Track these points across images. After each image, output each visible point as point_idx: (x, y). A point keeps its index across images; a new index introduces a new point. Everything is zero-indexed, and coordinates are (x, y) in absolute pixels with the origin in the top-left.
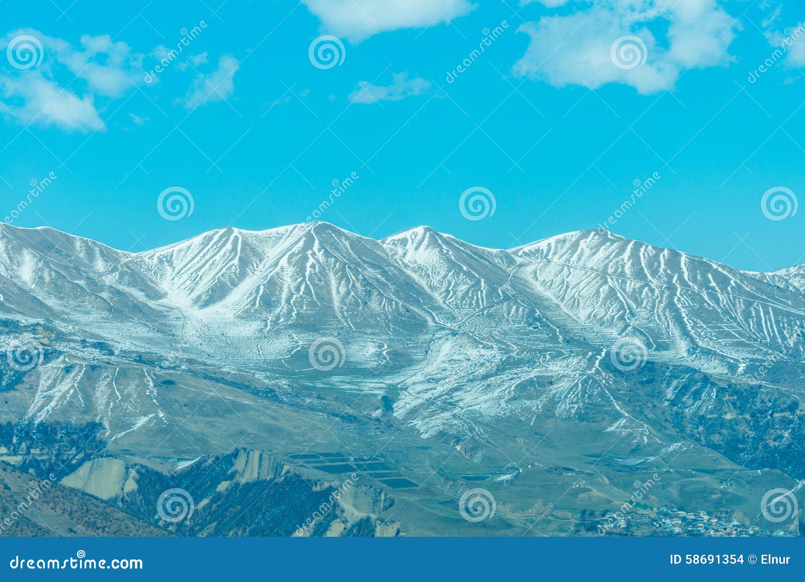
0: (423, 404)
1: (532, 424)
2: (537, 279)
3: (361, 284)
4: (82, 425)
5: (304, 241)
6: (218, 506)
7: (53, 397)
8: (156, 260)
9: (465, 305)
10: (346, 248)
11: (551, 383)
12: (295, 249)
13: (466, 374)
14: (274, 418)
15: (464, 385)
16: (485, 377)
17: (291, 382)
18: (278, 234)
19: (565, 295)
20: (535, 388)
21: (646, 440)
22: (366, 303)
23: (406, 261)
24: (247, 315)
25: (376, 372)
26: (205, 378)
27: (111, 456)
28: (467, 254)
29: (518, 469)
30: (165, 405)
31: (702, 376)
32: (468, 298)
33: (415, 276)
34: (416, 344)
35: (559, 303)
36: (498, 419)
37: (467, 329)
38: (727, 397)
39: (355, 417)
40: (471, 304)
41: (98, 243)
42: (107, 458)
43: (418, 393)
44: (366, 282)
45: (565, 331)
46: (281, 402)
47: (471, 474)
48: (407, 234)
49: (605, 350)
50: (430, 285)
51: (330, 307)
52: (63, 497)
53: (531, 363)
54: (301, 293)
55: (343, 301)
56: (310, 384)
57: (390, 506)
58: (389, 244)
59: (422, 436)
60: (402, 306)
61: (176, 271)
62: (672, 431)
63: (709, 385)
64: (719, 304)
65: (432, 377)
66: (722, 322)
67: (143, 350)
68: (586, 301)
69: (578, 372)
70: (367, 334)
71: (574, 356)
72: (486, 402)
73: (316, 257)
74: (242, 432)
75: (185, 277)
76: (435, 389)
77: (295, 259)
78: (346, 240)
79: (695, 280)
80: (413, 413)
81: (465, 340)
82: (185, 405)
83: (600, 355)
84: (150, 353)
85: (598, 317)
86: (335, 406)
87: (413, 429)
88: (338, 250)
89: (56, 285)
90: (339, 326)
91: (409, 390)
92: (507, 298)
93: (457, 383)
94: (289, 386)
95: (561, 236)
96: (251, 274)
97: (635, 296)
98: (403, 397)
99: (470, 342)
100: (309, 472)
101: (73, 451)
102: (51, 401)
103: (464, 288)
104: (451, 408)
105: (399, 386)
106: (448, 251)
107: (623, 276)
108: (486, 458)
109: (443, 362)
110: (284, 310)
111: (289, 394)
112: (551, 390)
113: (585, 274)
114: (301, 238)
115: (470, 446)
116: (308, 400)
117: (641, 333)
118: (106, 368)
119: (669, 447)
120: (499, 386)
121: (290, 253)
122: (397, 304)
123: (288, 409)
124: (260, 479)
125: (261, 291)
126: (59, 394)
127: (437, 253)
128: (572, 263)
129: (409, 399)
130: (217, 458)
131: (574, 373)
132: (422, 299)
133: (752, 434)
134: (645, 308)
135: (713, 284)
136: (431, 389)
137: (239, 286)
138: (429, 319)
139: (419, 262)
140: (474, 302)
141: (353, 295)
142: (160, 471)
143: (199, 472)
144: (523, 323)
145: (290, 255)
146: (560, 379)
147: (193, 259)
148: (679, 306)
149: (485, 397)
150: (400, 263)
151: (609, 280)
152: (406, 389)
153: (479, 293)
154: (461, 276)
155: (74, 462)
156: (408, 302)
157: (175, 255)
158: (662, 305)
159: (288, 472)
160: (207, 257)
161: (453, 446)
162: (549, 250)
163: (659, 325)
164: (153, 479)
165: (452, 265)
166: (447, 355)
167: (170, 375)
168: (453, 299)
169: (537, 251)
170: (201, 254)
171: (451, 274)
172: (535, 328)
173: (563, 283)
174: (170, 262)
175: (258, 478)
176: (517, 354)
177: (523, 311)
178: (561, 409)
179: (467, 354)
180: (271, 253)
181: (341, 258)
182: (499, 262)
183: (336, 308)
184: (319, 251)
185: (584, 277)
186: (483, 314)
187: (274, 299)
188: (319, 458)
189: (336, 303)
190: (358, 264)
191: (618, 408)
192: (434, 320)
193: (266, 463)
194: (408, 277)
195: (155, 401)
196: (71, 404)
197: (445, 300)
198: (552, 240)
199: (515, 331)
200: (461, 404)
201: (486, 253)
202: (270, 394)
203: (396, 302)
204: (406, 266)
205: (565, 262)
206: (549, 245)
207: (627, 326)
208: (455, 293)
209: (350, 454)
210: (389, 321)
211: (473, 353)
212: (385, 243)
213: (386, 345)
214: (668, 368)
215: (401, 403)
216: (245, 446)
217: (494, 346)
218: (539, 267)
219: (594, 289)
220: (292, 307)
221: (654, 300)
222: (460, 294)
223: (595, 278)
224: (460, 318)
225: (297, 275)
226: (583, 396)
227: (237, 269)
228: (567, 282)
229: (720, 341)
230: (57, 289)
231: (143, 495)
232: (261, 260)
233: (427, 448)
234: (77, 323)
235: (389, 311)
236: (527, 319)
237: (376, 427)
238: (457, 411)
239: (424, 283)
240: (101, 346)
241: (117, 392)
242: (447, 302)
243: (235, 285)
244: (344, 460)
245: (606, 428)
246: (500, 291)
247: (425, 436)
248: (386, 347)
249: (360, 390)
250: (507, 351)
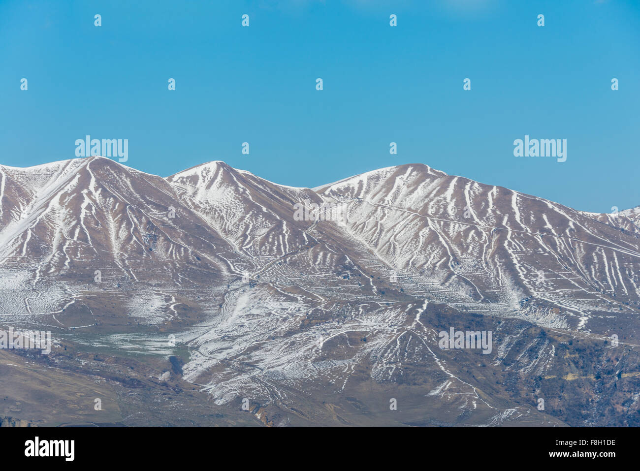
0: (216, 366)
1: (343, 388)
3: (145, 228)
5: (79, 178)
9: (265, 251)
10: (127, 187)
11: (365, 340)
12: (69, 188)
13: (266, 330)
14: (43, 383)
15: (264, 343)
16: (289, 334)
17: (64, 341)
18: (48, 170)
19: (378, 239)
20: (348, 347)
21: (475, 405)
22: (151, 250)
23: (197, 200)
24: (12, 265)
25: (162, 330)
28: (267, 193)
31: (538, 331)
32: (268, 243)
33: (207, 219)
34: (209, 296)
35: (372, 249)
36: (305, 383)
37: (266, 279)
38: (568, 355)
39: (139, 382)
40: (271, 250)
43: (212, 353)
44: (150, 226)
45: (380, 280)
46: (52, 364)
48: (198, 171)
49: (427, 302)
50: (225, 229)
51: (110, 256)
53: (341, 317)
54: (75, 239)
55: (123, 248)
56: (86, 344)
58: (176, 182)
59: (216, 403)
60: (192, 252)
62: (505, 395)
63: (547, 342)
64: (555, 249)
65: (227, 334)
66: (560, 270)
68: (403, 246)
69: (396, 327)
70: (151, 285)
71: (391, 310)
72: (289, 362)
73: (93, 197)
74: (6, 400)
76: (231, 348)
77: (68, 199)
78: (126, 177)
79: (527, 221)
80: (206, 376)
81: (265, 292)
83: (421, 307)
85: (417, 265)
86: (116, 369)
87: (206, 394)
88: (118, 188)
90: (120, 277)
91: (202, 350)
92: (313, 243)
93: (257, 341)
94: (61, 345)
95: (374, 173)
96: (17, 218)
97: (460, 240)
98: (194, 357)
99: (271, 294)
103: (264, 231)
104: (249, 370)
105: (189, 345)
106: (245, 190)
107: (446, 218)
109: (240, 317)
110: (55, 258)
111: (60, 355)
112: (365, 349)
113: (402, 214)
114: (75, 176)
115: (272, 413)
116: (84, 362)
117: (467, 282)
119: (502, 413)
120: (305, 344)
121: (62, 192)
122: (186, 250)
123: (60, 373)
125: (29, 237)
127: (232, 192)
128: (386, 202)
129: (200, 359)
131: (392, 329)
132: (216, 245)
133: (597, 397)
134: (472, 254)
135: (549, 226)
136: (226, 349)
138: (223, 268)
139: (211, 203)
140: (274, 248)
141: (135, 241)
144: (331, 272)
145: (62, 195)
146: (376, 335)
148: (510, 251)
149: (289, 357)
150: (190, 203)
151: (430, 222)
152: (197, 349)
153: (281, 237)
154: (260, 218)
156: (199, 249)
158: (490, 251)
161: (252, 413)
162: (360, 188)
163: (487, 273)
165: (250, 206)
166: (244, 309)
168: (251, 244)
169: (347, 189)
171: (248, 216)
172: (345, 277)
173: (376, 225)
176: (325, 307)
177: (332, 258)
178: (377, 370)
179: (268, 308)
180: (40, 193)
181: (121, 198)
183: (115, 256)
184: (96, 190)
185: (401, 219)
186: (285, 262)
187: (43, 245)
189: (116, 250)
190: (141, 205)
191: (442, 368)
192: (229, 269)
194: (199, 219)
197: (242, 246)
198: (364, 177)
199: (322, 281)
200: (261, 365)
201: (288, 192)
202: (39, 356)
203: (185, 248)
204: (197, 207)
205: (379, 202)
206: (361, 183)
207: (451, 274)
208: (253, 238)
210: (178, 270)
211: (274, 306)
212: (172, 180)
213: (173, 298)
214: (500, 323)
215: (191, 365)
217: (299, 298)
218: (349, 208)
219: (412, 233)
220: (65, 255)
221: (481, 246)
222: (259, 239)
223: (412, 220)
224: (259, 267)
225: (71, 217)
226: (402, 354)
228: (381, 225)
229: (558, 291)
232: (28, 201)
233: (222, 416)
235: (177, 259)
236: (335, 267)
237: (163, 392)
238: (256, 373)
239: (217, 227)
242: (244, 248)
245: (429, 392)
246: (304, 235)
247: (219, 402)
248: (173, 300)
249: (143, 350)
250: (313, 303)
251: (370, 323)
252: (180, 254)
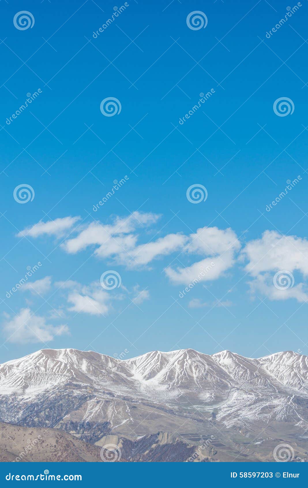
0: (227, 415)
1: (267, 423)
2: (268, 369)
3: (204, 371)
4: (102, 423)
6: (152, 453)
7: (92, 412)
8: (130, 363)
9: (242, 379)
10: (199, 358)
11: (274, 408)
12: (180, 359)
13: (243, 404)
14: (173, 420)
15: (242, 408)
16: (250, 405)
17: (179, 407)
18: (174, 353)
19: (278, 375)
20: (268, 409)
22: (206, 378)
23: (220, 362)
24: (162, 383)
25: (210, 404)
26: (147, 406)
27: (113, 434)
28: (242, 360)
29: (263, 440)
30: (133, 415)
32: (243, 376)
33: (224, 368)
34: (224, 393)
35: (276, 378)
36: (255, 421)
37: (242, 388)
39: (202, 420)
40: (244, 378)
41: (109, 356)
42: (112, 435)
43: (225, 411)
44: (206, 371)
45: (278, 388)
46: (175, 414)
47: (245, 441)
48: (221, 353)
49: (294, 395)
50: (229, 372)
51: (193, 380)
52: (95, 450)
53: (267, 400)
54: (182, 375)
55: (197, 378)
56: (186, 408)
57: (216, 454)
58: (214, 357)
60: (219, 379)
61: (137, 367)
65: (230, 405)
67: (125, 395)
68: (286, 377)
69: (284, 403)
70: (206, 389)
71: (282, 398)
72: (250, 414)
73: (188, 362)
74: (161, 426)
75: (140, 369)
76: (231, 410)
77: (180, 362)
78: (198, 355)
80: (224, 419)
81: (241, 392)
82: (140, 416)
83: (292, 397)
84: (128, 396)
85: (290, 384)
86: (195, 416)
87: (223, 425)
88: (196, 359)
89: (94, 372)
90: (196, 387)
92: (257, 376)
93: (240, 408)
94: (178, 408)
95: (276, 354)
96: (164, 368)
97: (304, 376)
98: (220, 413)
99: (244, 392)
100: (186, 441)
101: (99, 432)
102: (91, 414)
103: (242, 372)
104: (237, 417)
105: (218, 409)
106: (235, 359)
107: (299, 368)
108: (250, 436)
109: (234, 400)
110: (176, 381)
111: (178, 411)
112: (274, 410)
113: (285, 367)
114: (182, 355)
115: (245, 431)
116: (185, 414)
117: (307, 389)
118: (112, 401)
120: (255, 408)
121: (178, 360)
122: (217, 378)
123: (178, 417)
124: (168, 443)
125: (168, 374)
126: (94, 411)
127: (231, 360)
128: (280, 363)
129: (222, 413)
130: (152, 435)
131: (282, 404)
132: (226, 377)
136: (230, 410)
137: (160, 372)
138: (229, 384)
139: (225, 363)
140: (245, 378)
142: (131, 440)
143: (145, 440)
146: (278, 406)
147: (143, 362)
150: (218, 364)
151: (294, 370)
152: (221, 410)
153: (247, 374)
154: (240, 368)
155: (99, 436)
156: (221, 378)
157: (137, 361)
159: (178, 440)
160: (148, 362)
161: (238, 431)
162: (272, 359)
164: (128, 443)
165: (237, 365)
166: (235, 397)
167: (135, 404)
168: (238, 376)
169: (268, 359)
170: (146, 361)
171: (236, 367)
172: (267, 387)
173: (277, 370)
174: (135, 363)
175: (167, 443)
176: (261, 397)
177: (263, 381)
178: (278, 417)
179: (243, 397)
180: (172, 360)
181: (197, 362)
182: (254, 363)
183: (195, 380)
184: (189, 359)
185: (285, 369)
186: (248, 382)
187: (172, 377)
188: (189, 435)
189: (195, 378)
190: (203, 364)
191: (299, 417)
192: (231, 385)
193: (170, 437)
194: (221, 369)
195: (129, 414)
196: (99, 415)
197: (235, 377)
198: (273, 355)
199: (260, 388)
200: (241, 415)
201: (249, 360)
202: (171, 412)
204: (220, 365)
205: (278, 363)
206: (272, 357)
207: (301, 386)
208: (238, 374)
209: (201, 434)
210: (214, 385)
211: (245, 396)
212: (212, 356)
215: (219, 415)
216: (161, 431)
217: (253, 394)
218: (268, 365)
219: (289, 373)
220: (179, 380)
222: (240, 375)
223: (289, 369)
224: (240, 384)
225: (181, 368)
226: (286, 412)
227: (159, 366)
228: (279, 370)
230: (95, 373)
231: (125, 449)
232: (168, 363)
233: (229, 432)
234: (102, 385)
236: (264, 384)
237: (210, 424)
238: (240, 418)
239: (227, 371)
240: (111, 394)
241: (115, 411)
243: (158, 372)
244: (198, 437)
245: (295, 424)
246: (255, 374)
247: (228, 427)
248: (213, 394)
249: (204, 410)
250: (257, 396)
251: (276, 402)
252: (215, 380)
